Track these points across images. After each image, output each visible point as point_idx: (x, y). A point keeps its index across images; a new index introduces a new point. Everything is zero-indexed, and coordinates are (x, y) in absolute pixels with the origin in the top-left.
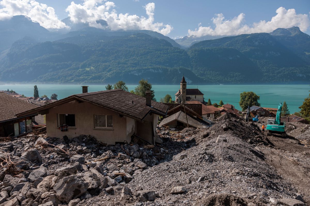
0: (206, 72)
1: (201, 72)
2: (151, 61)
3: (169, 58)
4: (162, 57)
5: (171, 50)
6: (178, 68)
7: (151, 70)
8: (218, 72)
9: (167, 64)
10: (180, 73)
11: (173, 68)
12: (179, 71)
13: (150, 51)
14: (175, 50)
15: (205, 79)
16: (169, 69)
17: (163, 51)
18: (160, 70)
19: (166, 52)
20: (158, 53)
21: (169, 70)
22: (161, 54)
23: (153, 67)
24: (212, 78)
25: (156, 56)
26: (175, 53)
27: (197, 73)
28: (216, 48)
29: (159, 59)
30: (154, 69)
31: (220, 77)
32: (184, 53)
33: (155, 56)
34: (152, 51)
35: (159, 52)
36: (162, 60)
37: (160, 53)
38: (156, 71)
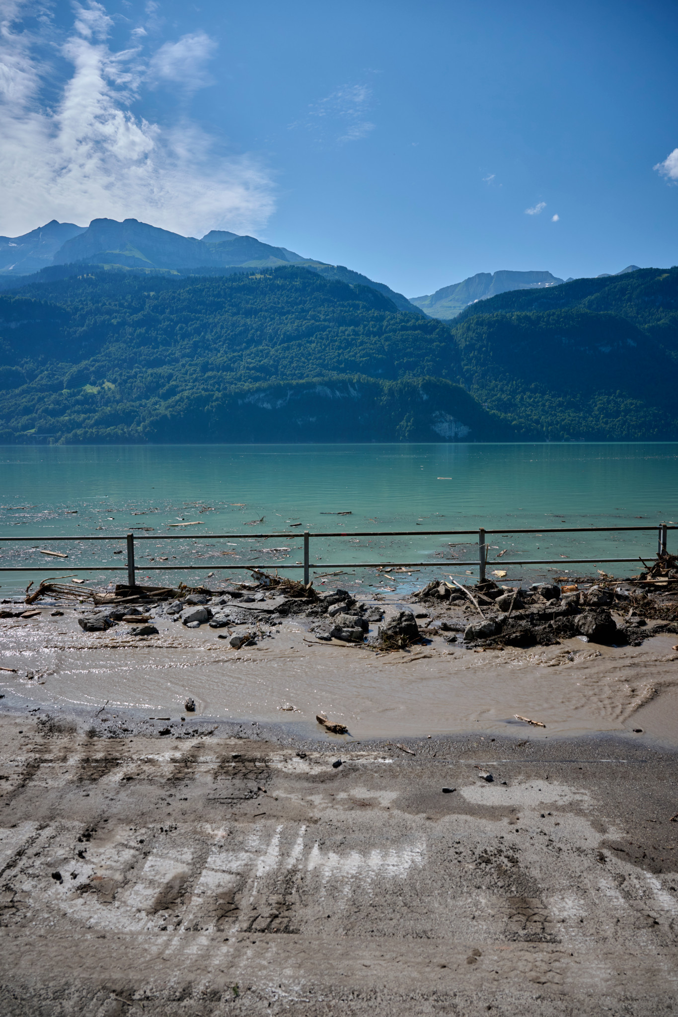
0: (519, 397)
1: (503, 396)
2: (320, 358)
3: (386, 348)
4: (362, 343)
5: (392, 322)
6: (419, 381)
7: (319, 389)
8: (561, 399)
9: (380, 371)
10: (425, 397)
11: (402, 383)
12: (421, 392)
13: (317, 323)
14: (408, 321)
15: (515, 419)
16: (387, 384)
17: (365, 326)
18: (351, 390)
19: (375, 330)
20: (347, 333)
21: (386, 389)
22: (356, 333)
23: (326, 379)
24: (540, 418)
25: (341, 343)
26: (409, 332)
27: (485, 401)
28: (554, 314)
29: (349, 352)
30: (331, 385)
31: (569, 416)
32: (437, 330)
33: (336, 341)
34: (326, 324)
35: (352, 327)
36: (361, 357)
37: (354, 331)
38: (338, 393)
